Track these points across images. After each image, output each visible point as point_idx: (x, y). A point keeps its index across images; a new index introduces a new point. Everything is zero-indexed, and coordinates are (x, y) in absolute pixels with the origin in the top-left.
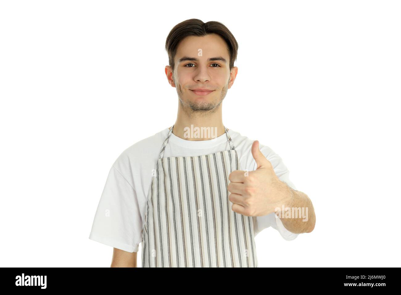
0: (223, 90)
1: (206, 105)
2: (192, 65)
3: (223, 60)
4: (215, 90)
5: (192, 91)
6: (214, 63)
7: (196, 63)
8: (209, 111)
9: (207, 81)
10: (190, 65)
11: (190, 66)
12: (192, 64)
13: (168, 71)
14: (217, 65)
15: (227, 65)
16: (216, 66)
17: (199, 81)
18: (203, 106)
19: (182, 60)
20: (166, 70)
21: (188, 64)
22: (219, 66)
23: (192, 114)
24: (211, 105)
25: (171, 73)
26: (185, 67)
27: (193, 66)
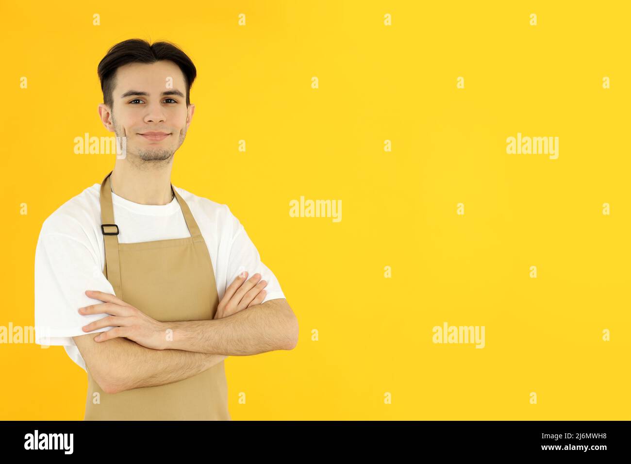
0: (181, 133)
1: (161, 154)
2: (139, 103)
3: (180, 94)
4: (171, 134)
5: (142, 135)
6: (168, 99)
7: (145, 99)
8: (164, 162)
9: (162, 122)
10: (136, 101)
11: (136, 103)
12: (139, 100)
13: (103, 110)
14: (171, 100)
15: (183, 100)
16: (170, 102)
17: (150, 121)
18: (158, 154)
19: (126, 95)
20: (100, 109)
21: (134, 101)
22: (175, 102)
23: (142, 165)
24: (167, 153)
25: (108, 113)
26: (130, 104)
27: (141, 102)
